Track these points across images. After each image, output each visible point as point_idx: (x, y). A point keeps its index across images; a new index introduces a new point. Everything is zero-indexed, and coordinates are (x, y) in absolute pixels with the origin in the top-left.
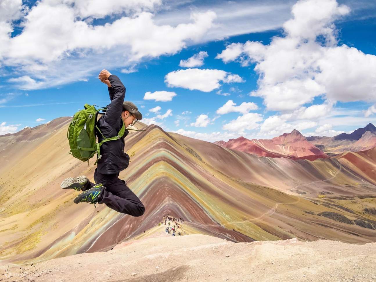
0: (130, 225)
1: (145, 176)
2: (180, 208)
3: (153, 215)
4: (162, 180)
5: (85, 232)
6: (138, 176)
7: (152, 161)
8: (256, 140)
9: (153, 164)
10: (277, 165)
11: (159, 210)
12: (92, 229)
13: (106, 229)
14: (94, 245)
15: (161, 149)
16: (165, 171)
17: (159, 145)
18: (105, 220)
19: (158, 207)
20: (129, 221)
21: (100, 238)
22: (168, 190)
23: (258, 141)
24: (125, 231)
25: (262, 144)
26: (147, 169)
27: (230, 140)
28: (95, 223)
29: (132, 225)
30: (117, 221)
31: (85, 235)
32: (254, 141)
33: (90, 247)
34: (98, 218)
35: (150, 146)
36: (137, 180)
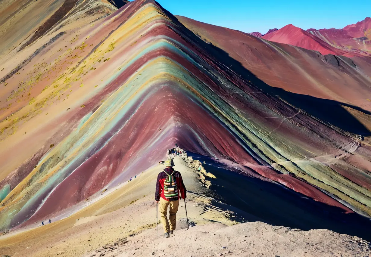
0: (109, 166)
1: (133, 82)
2: (196, 134)
3: (150, 147)
4: (162, 87)
5: (29, 184)
6: (121, 83)
7: (144, 57)
8: (315, 30)
9: (146, 61)
10: (355, 69)
11: (159, 138)
12: (42, 178)
13: (66, 176)
14: (44, 205)
15: (160, 36)
16: (168, 73)
17: (156, 30)
18: (65, 159)
19: (158, 134)
20: (107, 159)
21: (55, 191)
22: (175, 104)
23: (318, 32)
24: (100, 177)
25: (325, 37)
26: (136, 69)
27: (270, 30)
28: (48, 166)
29: (112, 165)
30: (86, 160)
31: (28, 189)
32: (311, 32)
33: (36, 209)
34: (52, 158)
35: (140, 33)
36: (120, 89)
